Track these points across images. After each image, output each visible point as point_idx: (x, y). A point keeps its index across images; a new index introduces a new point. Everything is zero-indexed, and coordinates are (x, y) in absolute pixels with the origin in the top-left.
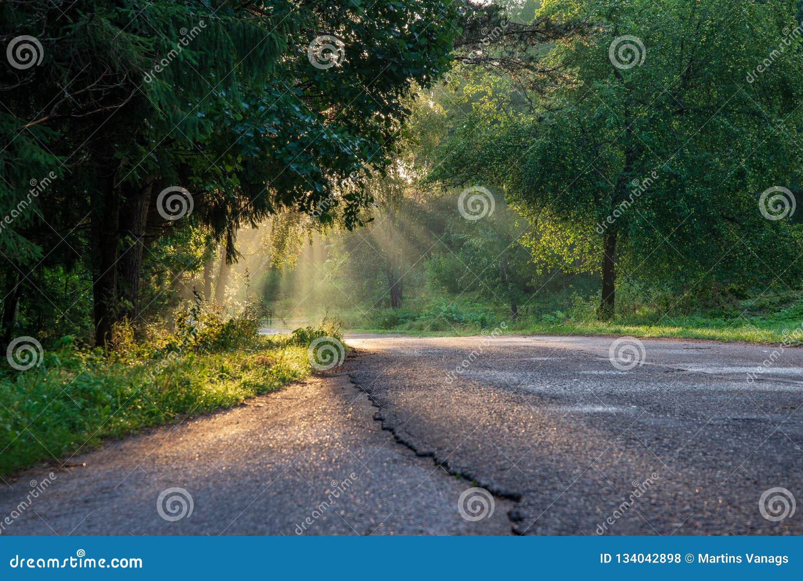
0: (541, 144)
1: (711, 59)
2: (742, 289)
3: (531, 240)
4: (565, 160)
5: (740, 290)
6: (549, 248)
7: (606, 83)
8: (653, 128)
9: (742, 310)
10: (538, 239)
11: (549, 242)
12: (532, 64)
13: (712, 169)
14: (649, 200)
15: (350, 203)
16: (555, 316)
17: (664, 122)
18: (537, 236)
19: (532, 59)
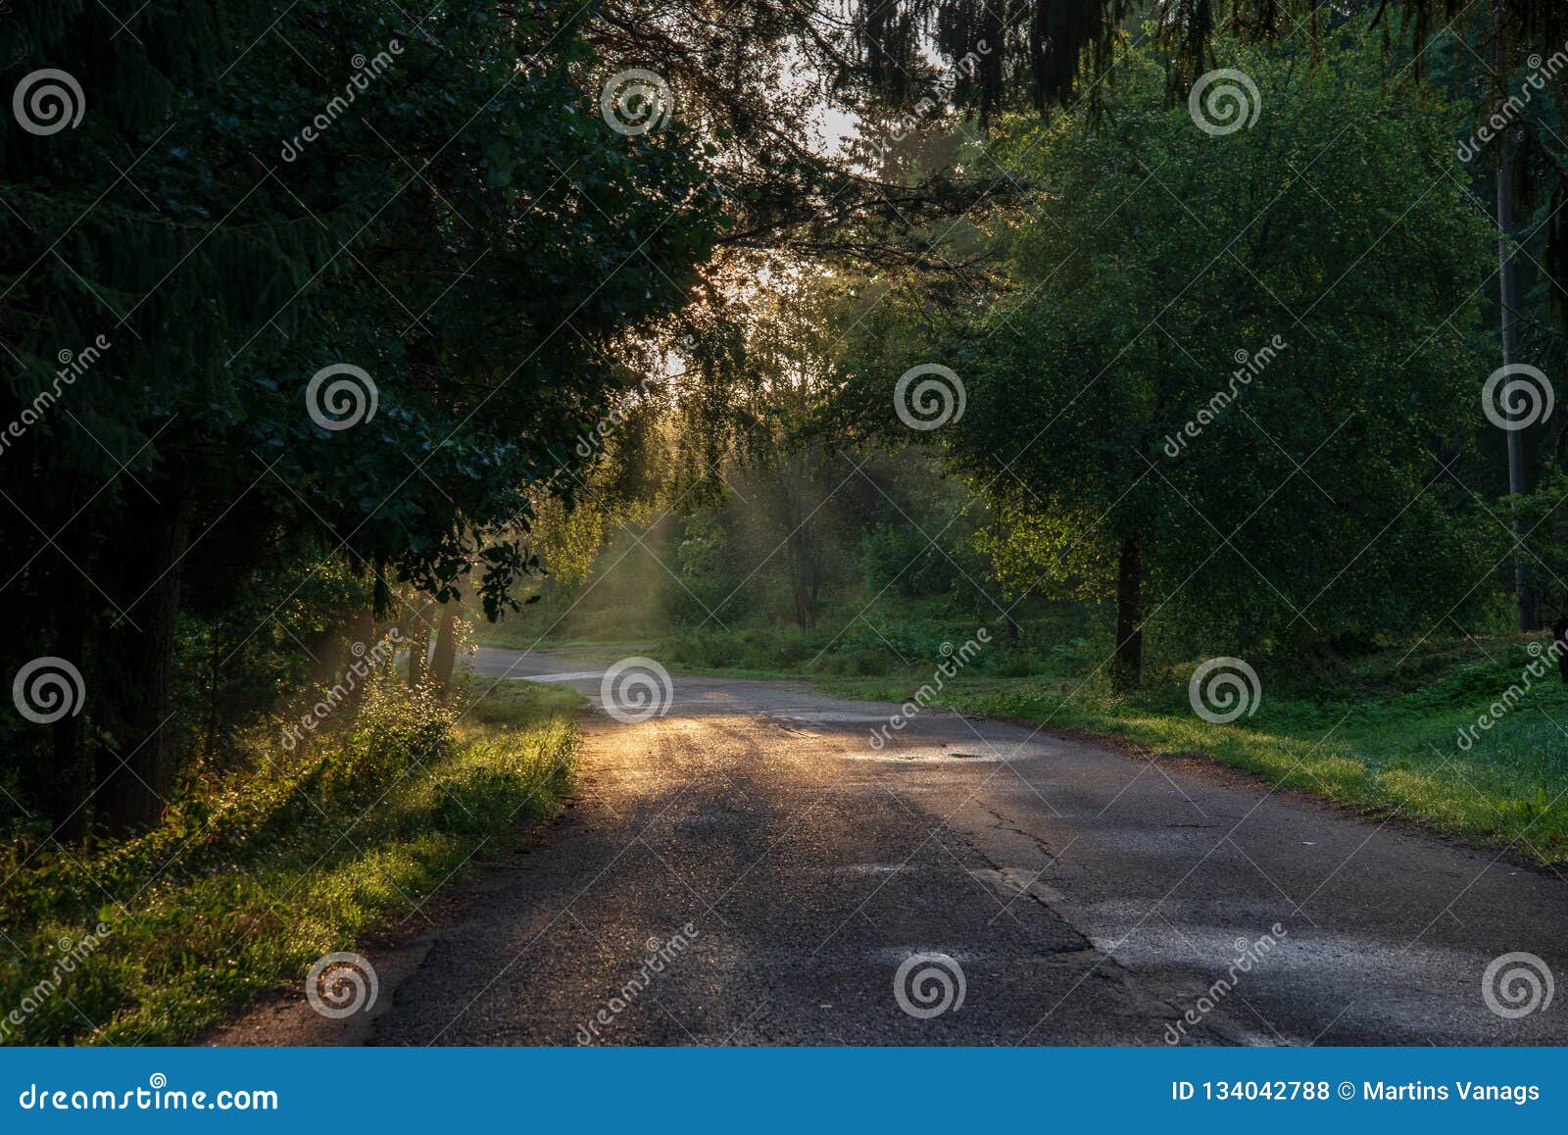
0: (998, 373)
1: (1301, 220)
2: (1366, 632)
3: (990, 540)
4: (1039, 401)
5: (1362, 634)
6: (1025, 554)
7: (1113, 260)
8: (1200, 342)
9: (1353, 683)
10: (1003, 537)
11: (1024, 543)
12: (923, 255)
13: (1305, 418)
14: (1192, 474)
15: (495, 566)
16: (1074, 646)
17: (1219, 332)
18: (1000, 532)
19: (922, 246)
